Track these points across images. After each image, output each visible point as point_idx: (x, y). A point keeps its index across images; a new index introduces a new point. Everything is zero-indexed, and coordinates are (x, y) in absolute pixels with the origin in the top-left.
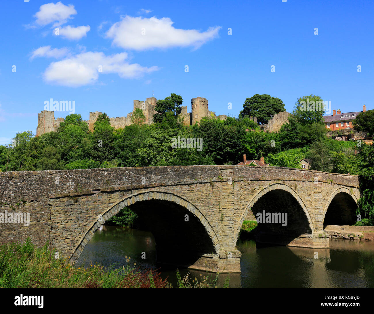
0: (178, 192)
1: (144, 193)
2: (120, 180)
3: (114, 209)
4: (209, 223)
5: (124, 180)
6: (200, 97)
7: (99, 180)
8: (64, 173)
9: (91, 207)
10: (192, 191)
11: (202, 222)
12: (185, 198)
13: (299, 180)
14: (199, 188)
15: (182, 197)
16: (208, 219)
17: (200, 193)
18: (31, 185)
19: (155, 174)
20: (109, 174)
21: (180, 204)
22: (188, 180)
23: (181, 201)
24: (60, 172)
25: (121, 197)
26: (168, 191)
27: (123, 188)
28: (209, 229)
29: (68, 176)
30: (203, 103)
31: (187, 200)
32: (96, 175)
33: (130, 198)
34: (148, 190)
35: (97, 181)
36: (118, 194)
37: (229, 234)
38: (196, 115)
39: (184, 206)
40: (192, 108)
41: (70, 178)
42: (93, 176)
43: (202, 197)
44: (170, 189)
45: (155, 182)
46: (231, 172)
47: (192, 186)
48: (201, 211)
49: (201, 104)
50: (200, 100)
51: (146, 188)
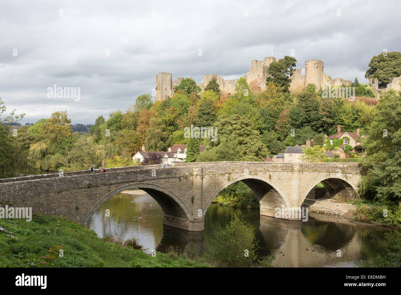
0: (157, 183)
1: (132, 185)
2: (116, 178)
3: (113, 193)
4: (181, 201)
5: (118, 178)
6: (314, 60)
7: (103, 179)
8: (83, 177)
9: (98, 192)
10: (168, 182)
11: (176, 200)
12: (162, 186)
13: (273, 171)
14: (173, 181)
15: (160, 186)
16: (180, 199)
17: (175, 183)
18: (65, 183)
19: (140, 174)
20: (109, 176)
21: (159, 190)
22: (165, 176)
23: (159, 188)
24: (80, 176)
25: (116, 187)
26: (150, 183)
27: (118, 182)
28: (181, 205)
29: (85, 178)
30: (316, 65)
31: (164, 187)
32: (101, 177)
33: (123, 187)
34: (135, 183)
35: (101, 180)
36: (114, 186)
37: (197, 208)
38: (309, 78)
39: (161, 191)
40: (306, 71)
41: (86, 179)
42: (99, 177)
43: (176, 185)
44: (150, 182)
45: (140, 179)
46: (198, 170)
47: (168, 179)
48: (175, 194)
49: (314, 67)
50: (314, 62)
51: (133, 181)
